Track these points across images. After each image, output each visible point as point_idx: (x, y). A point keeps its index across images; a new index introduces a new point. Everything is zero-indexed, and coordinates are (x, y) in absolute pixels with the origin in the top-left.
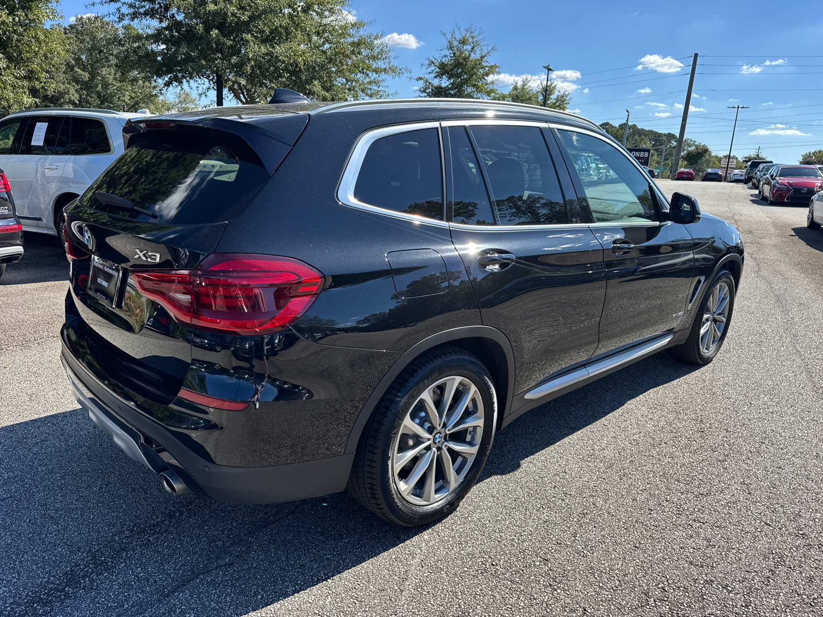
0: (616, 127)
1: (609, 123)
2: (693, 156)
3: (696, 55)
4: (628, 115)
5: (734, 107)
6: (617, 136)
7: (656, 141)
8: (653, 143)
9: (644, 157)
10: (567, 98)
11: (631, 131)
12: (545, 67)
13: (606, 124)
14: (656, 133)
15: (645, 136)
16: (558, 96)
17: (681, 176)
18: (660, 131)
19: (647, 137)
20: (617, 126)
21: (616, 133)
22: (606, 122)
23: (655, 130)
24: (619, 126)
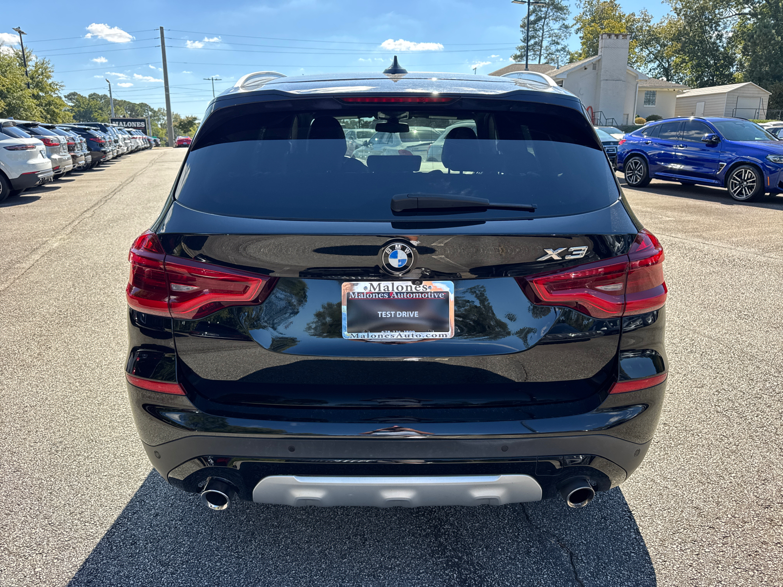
0: (85, 97)
1: (77, 94)
2: (185, 124)
3: (162, 28)
4: (110, 85)
5: (209, 79)
6: (91, 106)
7: (132, 111)
8: (129, 113)
9: (141, 127)
10: (49, 66)
11: (103, 101)
12: (16, 30)
13: (74, 94)
14: (129, 103)
15: (120, 106)
16: (37, 63)
17: (181, 143)
18: (133, 102)
19: (122, 107)
20: (87, 97)
21: (89, 104)
22: (73, 92)
23: (127, 101)
24: (89, 96)
